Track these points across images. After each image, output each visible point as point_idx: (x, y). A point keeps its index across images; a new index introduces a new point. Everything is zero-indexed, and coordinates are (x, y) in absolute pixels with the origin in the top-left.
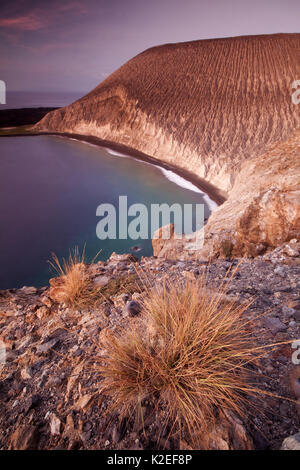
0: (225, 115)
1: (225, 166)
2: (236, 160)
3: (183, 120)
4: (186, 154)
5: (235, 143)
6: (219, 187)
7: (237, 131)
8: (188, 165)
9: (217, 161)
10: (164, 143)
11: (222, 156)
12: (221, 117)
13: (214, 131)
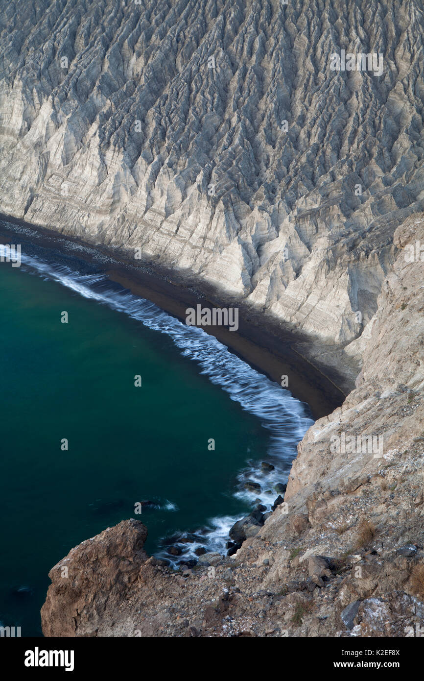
0: (302, 42)
1: (322, 243)
2: (365, 217)
3: (136, 65)
4: (161, 203)
5: (352, 149)
6: (309, 329)
7: (356, 102)
8: (174, 248)
9: (288, 225)
10: (67, 159)
11: (309, 202)
12: (290, 47)
13: (267, 105)
